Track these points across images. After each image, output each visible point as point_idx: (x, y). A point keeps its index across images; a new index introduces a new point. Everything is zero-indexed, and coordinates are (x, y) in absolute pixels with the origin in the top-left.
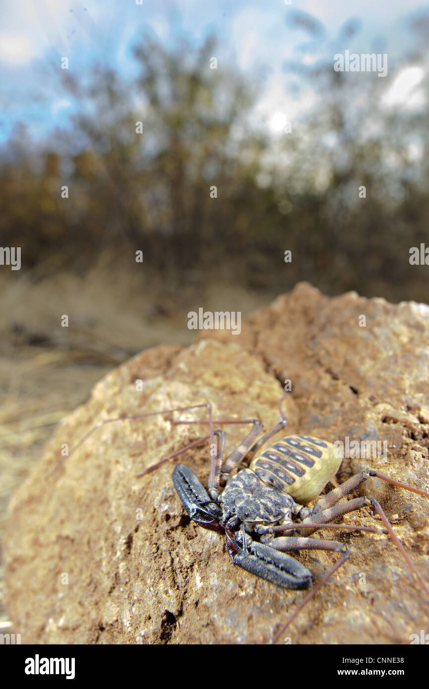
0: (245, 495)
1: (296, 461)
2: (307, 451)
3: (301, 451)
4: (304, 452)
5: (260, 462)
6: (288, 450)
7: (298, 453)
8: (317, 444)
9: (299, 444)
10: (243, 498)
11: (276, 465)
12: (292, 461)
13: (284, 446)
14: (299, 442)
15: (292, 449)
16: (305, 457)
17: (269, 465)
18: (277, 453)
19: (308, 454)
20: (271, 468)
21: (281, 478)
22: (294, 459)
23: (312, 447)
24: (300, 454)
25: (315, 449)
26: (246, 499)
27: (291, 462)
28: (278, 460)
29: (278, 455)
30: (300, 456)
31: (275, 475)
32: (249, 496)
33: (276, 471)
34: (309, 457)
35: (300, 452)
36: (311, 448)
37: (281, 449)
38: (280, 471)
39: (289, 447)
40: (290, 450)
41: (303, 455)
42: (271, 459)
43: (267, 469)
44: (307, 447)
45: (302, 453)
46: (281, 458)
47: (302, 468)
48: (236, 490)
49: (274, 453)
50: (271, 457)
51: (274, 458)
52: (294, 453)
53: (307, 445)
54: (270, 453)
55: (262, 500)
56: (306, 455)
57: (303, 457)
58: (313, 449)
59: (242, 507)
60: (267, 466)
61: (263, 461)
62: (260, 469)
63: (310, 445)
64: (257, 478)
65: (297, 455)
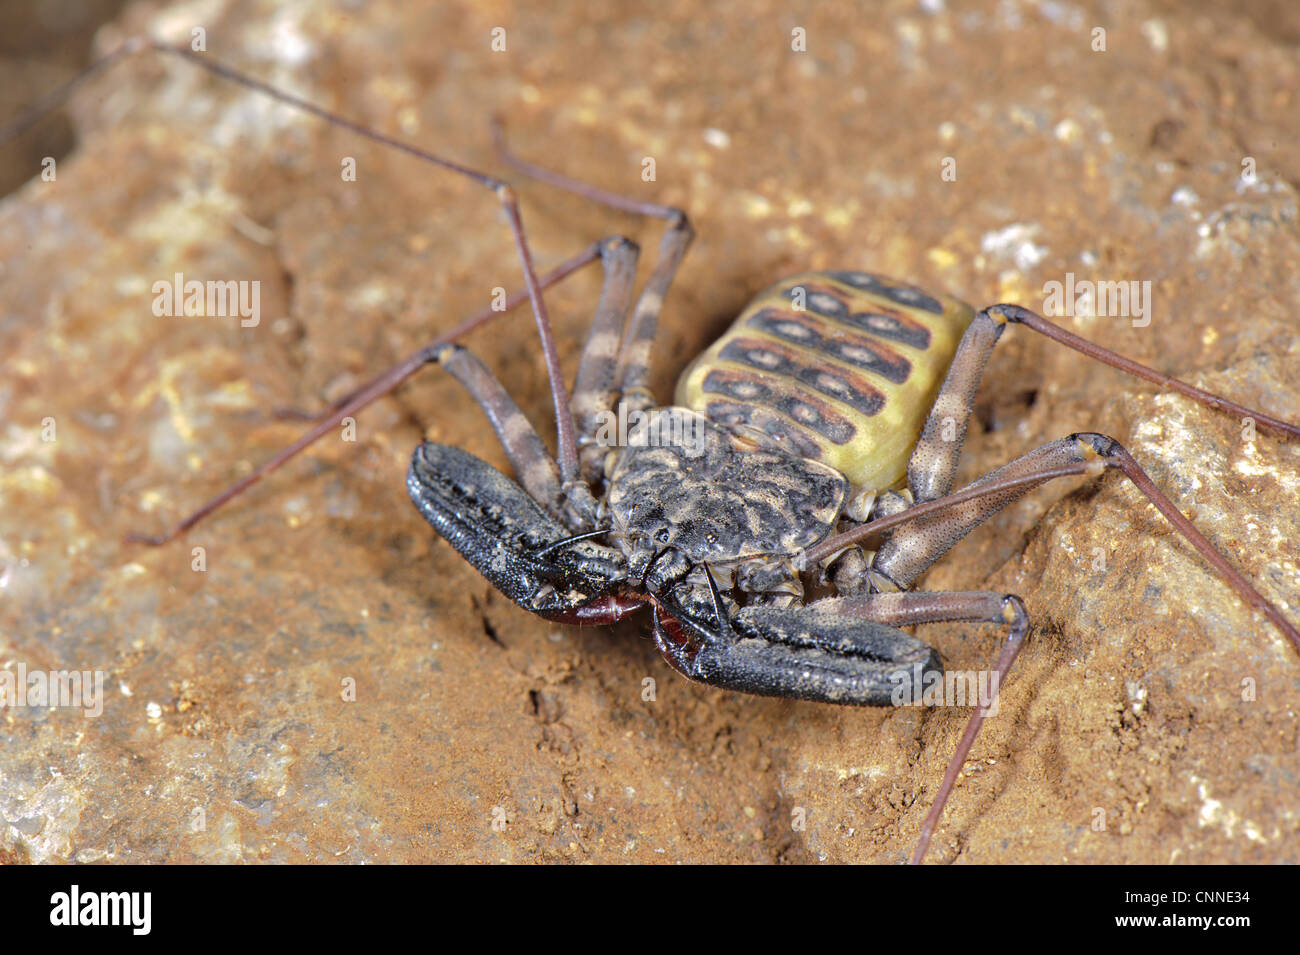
0: (688, 485)
1: (847, 367)
2: (876, 331)
3: (858, 332)
4: (869, 335)
5: (717, 377)
6: (811, 330)
7: (849, 339)
8: (906, 303)
9: (844, 306)
10: (684, 496)
11: (783, 385)
12: (834, 367)
13: (793, 318)
14: (843, 299)
15: (823, 325)
16: (877, 350)
17: (757, 385)
18: (773, 344)
19: (884, 341)
20: (764, 394)
21: (807, 423)
22: (838, 358)
23: (894, 316)
24: (855, 341)
25: (905, 322)
26: (699, 497)
27: (832, 371)
28: (785, 366)
29: (782, 352)
30: (859, 347)
31: (786, 418)
32: (705, 489)
33: (788, 404)
34: (888, 351)
35: (855, 336)
36: (891, 320)
37: (787, 329)
38: (799, 402)
39: (811, 319)
40: (818, 329)
41: (869, 345)
42: (761, 366)
43: (753, 398)
44: (876, 316)
45: (865, 339)
46: (794, 358)
47: (872, 389)
48: (656, 476)
49: (763, 346)
50: (756, 357)
51: (768, 360)
52: (834, 340)
53: (874, 310)
54: (749, 346)
55: (750, 495)
56: (877, 344)
57: (868, 351)
58: (898, 323)
59: (689, 523)
60: (746, 391)
61: (731, 375)
62: (726, 402)
63: (884, 309)
64: (719, 432)
65: (847, 344)
